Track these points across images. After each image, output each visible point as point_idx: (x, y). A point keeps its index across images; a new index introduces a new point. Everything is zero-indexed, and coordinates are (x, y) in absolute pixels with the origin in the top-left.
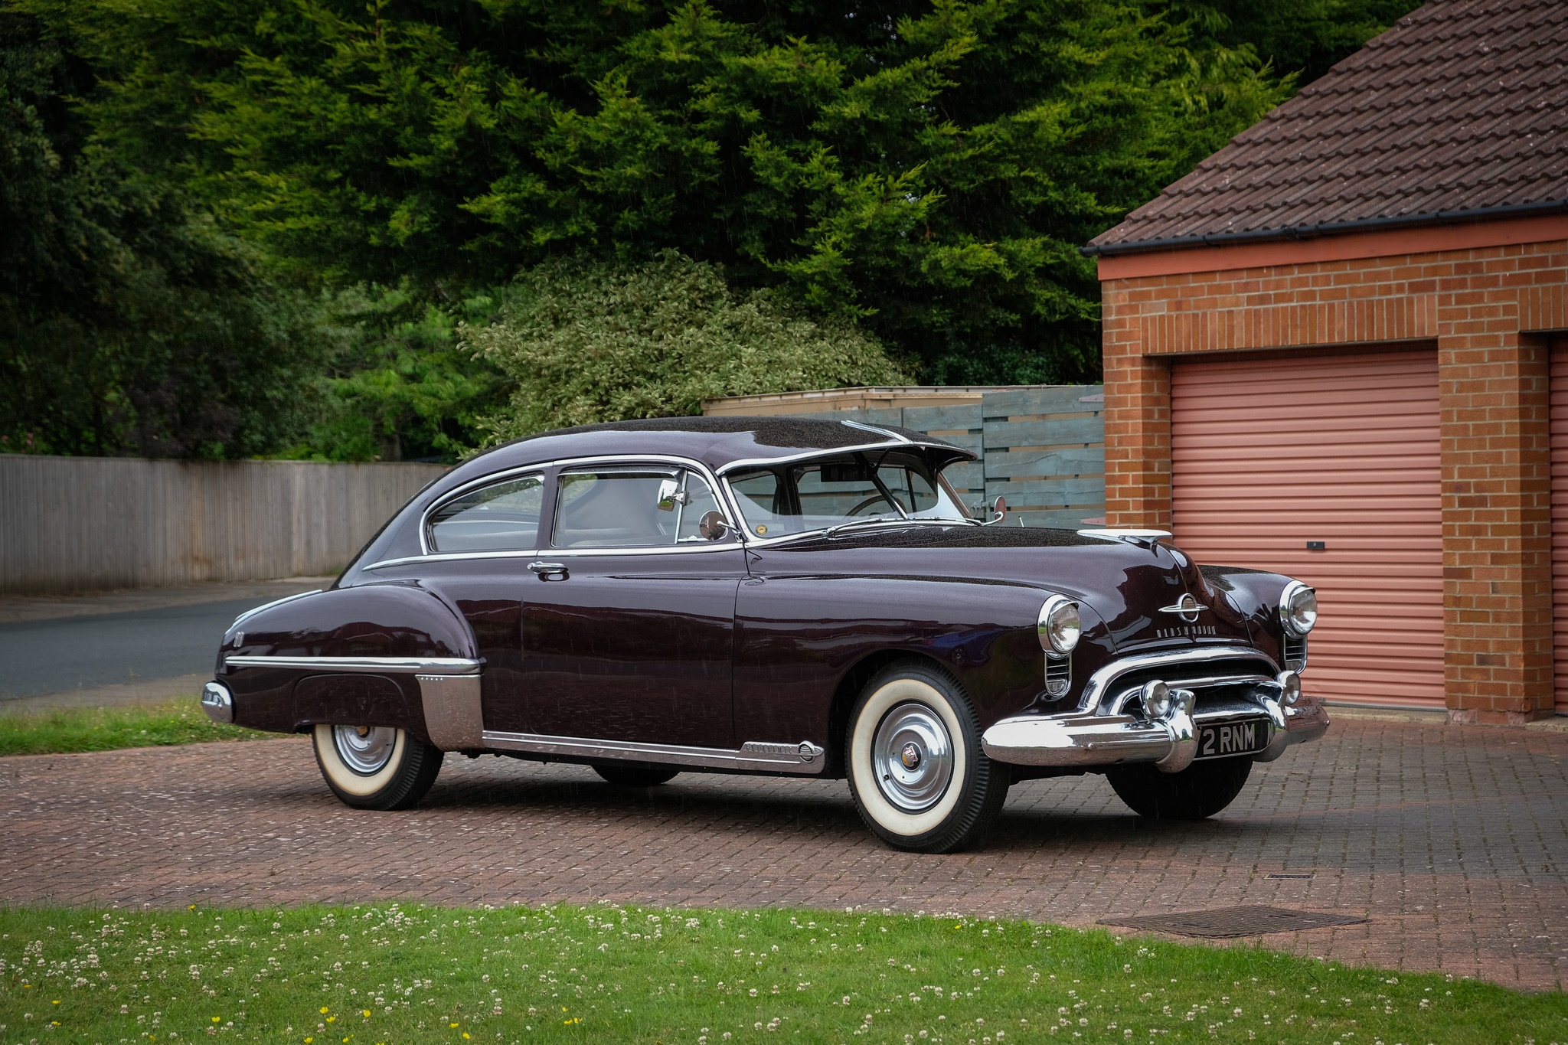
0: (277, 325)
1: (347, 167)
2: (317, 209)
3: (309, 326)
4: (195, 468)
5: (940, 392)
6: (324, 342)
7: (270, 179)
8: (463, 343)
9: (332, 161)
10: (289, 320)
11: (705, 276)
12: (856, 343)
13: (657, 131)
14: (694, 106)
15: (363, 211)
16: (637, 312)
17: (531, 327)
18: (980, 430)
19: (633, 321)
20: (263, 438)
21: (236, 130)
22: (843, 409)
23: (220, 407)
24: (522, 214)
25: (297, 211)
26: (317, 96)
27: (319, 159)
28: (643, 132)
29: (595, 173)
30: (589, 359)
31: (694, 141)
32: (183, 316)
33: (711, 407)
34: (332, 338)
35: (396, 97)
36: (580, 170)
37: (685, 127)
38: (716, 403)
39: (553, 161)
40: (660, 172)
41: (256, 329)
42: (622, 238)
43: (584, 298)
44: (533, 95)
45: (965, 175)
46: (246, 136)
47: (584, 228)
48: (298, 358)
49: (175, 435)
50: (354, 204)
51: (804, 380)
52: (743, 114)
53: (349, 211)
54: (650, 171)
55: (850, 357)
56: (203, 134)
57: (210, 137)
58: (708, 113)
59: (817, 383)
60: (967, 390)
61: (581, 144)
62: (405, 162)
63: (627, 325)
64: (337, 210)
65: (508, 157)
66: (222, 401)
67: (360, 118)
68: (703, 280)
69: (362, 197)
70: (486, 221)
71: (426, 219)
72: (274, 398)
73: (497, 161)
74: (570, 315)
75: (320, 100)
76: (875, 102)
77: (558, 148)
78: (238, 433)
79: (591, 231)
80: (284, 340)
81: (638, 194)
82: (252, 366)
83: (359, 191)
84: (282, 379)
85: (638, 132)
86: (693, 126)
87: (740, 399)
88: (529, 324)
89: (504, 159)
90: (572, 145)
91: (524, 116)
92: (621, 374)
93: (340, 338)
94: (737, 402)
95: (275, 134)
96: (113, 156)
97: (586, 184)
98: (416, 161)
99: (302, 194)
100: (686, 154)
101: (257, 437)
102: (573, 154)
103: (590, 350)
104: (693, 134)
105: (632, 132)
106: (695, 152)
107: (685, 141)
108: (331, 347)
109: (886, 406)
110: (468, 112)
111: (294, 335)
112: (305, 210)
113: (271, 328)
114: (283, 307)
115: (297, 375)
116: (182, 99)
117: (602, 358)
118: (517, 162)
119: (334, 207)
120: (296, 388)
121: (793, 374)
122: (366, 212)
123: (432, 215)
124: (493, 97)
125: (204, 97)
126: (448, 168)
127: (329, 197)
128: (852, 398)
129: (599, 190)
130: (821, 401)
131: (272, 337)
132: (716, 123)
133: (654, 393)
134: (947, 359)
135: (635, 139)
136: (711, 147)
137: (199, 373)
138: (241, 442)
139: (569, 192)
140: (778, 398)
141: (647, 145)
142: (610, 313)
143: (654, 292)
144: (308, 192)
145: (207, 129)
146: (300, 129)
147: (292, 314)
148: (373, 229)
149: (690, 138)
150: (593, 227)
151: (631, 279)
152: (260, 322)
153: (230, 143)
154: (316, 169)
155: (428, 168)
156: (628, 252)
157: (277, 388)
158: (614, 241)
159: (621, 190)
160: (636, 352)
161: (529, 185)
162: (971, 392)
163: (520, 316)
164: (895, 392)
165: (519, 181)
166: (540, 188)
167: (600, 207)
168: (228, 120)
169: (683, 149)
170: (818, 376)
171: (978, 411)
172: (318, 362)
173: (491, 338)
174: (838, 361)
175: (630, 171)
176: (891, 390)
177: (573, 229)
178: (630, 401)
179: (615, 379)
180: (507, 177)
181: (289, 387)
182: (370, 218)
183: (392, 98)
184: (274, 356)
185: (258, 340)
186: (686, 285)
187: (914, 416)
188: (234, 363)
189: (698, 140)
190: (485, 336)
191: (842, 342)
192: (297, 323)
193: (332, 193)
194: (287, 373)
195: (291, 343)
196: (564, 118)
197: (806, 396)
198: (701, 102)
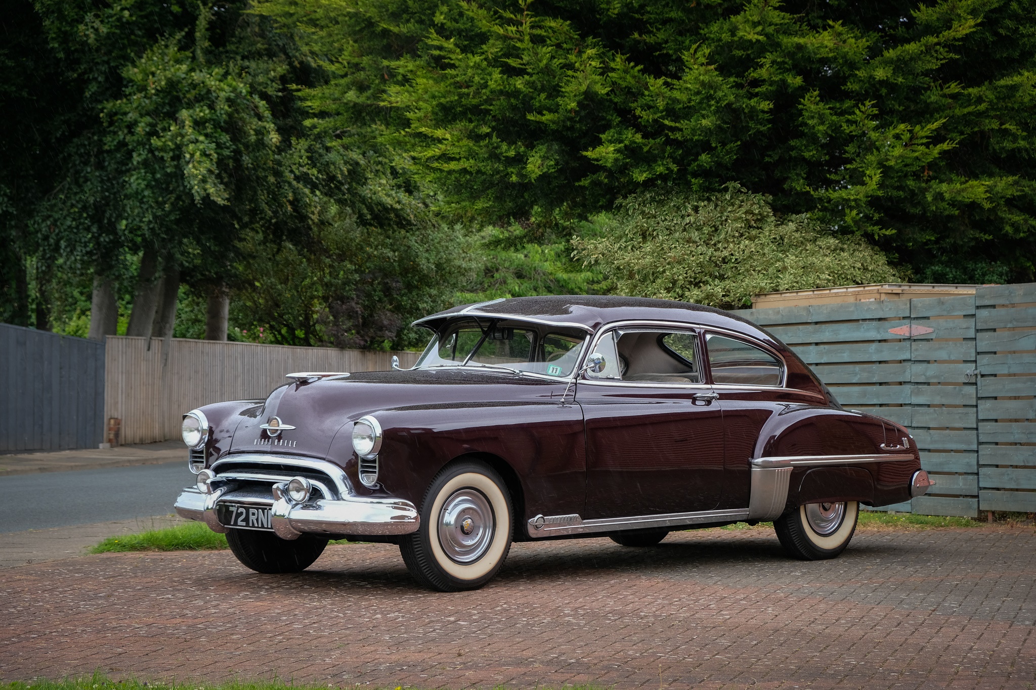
0: (428, 259)
1: (494, 124)
2: (471, 155)
3: (448, 261)
4: (370, 356)
5: (936, 289)
6: (459, 272)
7: (439, 133)
8: (575, 252)
9: (483, 120)
10: (436, 256)
11: (758, 203)
12: (866, 254)
13: (726, 91)
14: (754, 75)
15: (504, 157)
16: (706, 230)
17: (626, 242)
18: (973, 316)
19: (703, 236)
20: (417, 336)
21: (413, 99)
22: (862, 301)
23: (389, 314)
24: (624, 159)
25: (458, 157)
26: (477, 68)
27: (473, 118)
28: (715, 92)
29: (677, 125)
30: (669, 264)
31: (752, 100)
32: (365, 252)
33: (759, 300)
34: (465, 269)
35: (533, 69)
36: (666, 122)
37: (745, 90)
38: (763, 297)
39: (646, 116)
40: (726, 123)
41: (414, 262)
42: (695, 175)
43: (666, 219)
44: (633, 68)
45: (956, 128)
46: (421, 103)
47: (668, 169)
48: (441, 282)
49: (358, 333)
50: (498, 151)
51: (829, 280)
52: (790, 80)
53: (494, 156)
54: (718, 122)
55: (862, 265)
56: (390, 102)
57: (395, 105)
58: (764, 80)
59: (838, 283)
60: (957, 287)
61: (667, 104)
62: (539, 118)
63: (697, 239)
64: (486, 156)
65: (612, 116)
66: (390, 310)
67: (507, 86)
68: (755, 207)
69: (504, 146)
70: (596, 163)
71: (552, 163)
72: (424, 309)
73: (604, 118)
74: (655, 233)
75: (480, 72)
76: (894, 69)
77: (650, 107)
78: (399, 333)
79: (673, 171)
80: (432, 269)
81: (708, 141)
82: (410, 287)
83: (502, 141)
84: (430, 296)
85: (712, 92)
86: (751, 90)
87: (781, 294)
88: (624, 240)
89: (609, 117)
90: (661, 104)
91: (624, 84)
92: (693, 275)
93: (470, 269)
94: (779, 296)
95: (443, 100)
96: (326, 125)
97: (670, 134)
98: (547, 117)
99: (461, 143)
100: (746, 111)
101: (413, 336)
102: (662, 112)
103: (670, 257)
104: (751, 96)
105: (708, 92)
106: (753, 109)
107: (745, 100)
108: (464, 275)
109: (896, 298)
110: (588, 82)
111: (439, 266)
112: (462, 156)
113: (424, 261)
114: (432, 248)
115: (441, 293)
116: (375, 76)
117: (679, 263)
118: (619, 119)
119: (483, 153)
120: (439, 302)
121: (823, 276)
122: (507, 157)
123: (555, 160)
124: (605, 71)
125: (392, 73)
126: (569, 123)
127: (480, 146)
128: (870, 292)
129: (679, 138)
130: (846, 295)
131: (425, 267)
132: (770, 88)
133: (717, 289)
134: (933, 268)
135: (710, 97)
136: (766, 105)
137: (375, 291)
138: (401, 339)
139: (658, 140)
140: (811, 293)
141: (717, 102)
142: (684, 230)
143: (719, 215)
144: (465, 142)
145: (393, 99)
146: (461, 96)
147: (438, 252)
148: (512, 170)
149: (750, 99)
150: (675, 168)
151: (703, 204)
152: (417, 256)
153: (408, 108)
154: (472, 126)
155: (554, 122)
156: (700, 186)
157: (426, 302)
158: (689, 177)
159: (696, 137)
160: (704, 258)
161: (630, 136)
162: (959, 289)
163: (618, 233)
164: (903, 288)
165: (620, 133)
166: (638, 138)
167: (680, 152)
168: (408, 91)
169: (744, 106)
170: (840, 278)
171: (972, 301)
172: (454, 285)
173: (596, 248)
174: (854, 267)
175: (705, 122)
176: (900, 286)
177: (660, 169)
178: (698, 295)
179: (689, 279)
180: (612, 130)
181: (434, 301)
182: (510, 161)
183: (530, 70)
184: (425, 280)
185: (415, 269)
186: (743, 210)
187: (920, 305)
188: (398, 284)
189: (756, 99)
190: (592, 246)
191: (857, 253)
192: (442, 258)
193: (482, 143)
194: (434, 292)
195: (437, 272)
196: (656, 84)
197: (833, 291)
198: (759, 71)
